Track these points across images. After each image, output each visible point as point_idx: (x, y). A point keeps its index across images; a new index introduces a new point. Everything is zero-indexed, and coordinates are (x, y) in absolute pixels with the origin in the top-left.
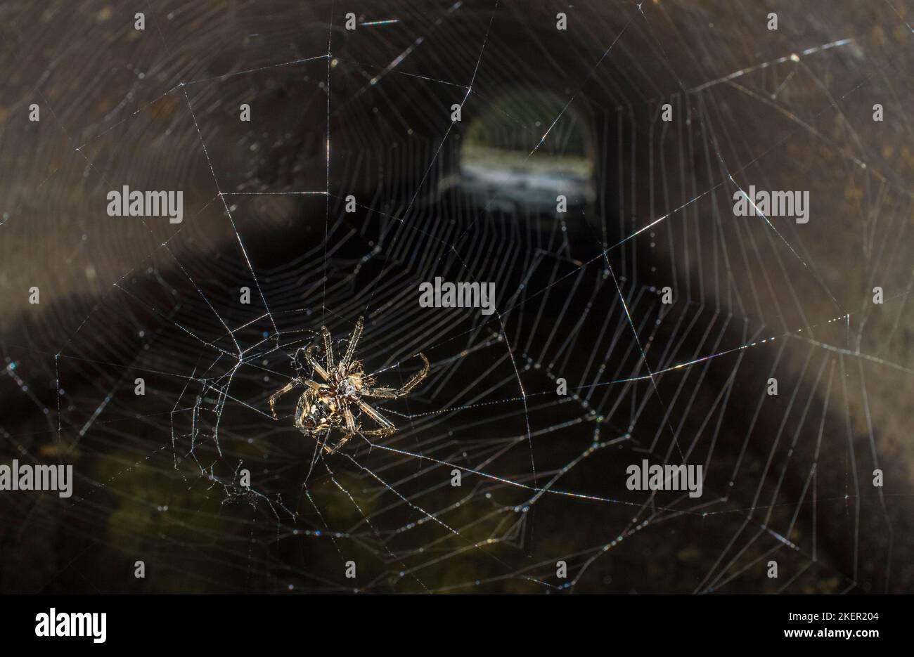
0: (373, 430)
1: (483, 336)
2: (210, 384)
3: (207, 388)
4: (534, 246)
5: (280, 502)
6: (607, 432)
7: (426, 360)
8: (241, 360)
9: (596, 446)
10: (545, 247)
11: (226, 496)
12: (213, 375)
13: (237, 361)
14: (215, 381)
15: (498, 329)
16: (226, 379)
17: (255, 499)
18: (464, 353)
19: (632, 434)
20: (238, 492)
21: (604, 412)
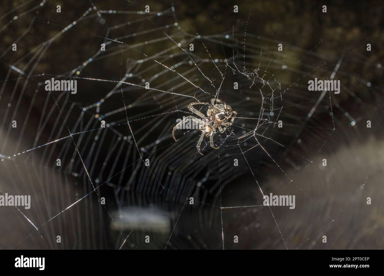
0: (195, 105)
1: (150, 150)
2: (267, 121)
3: (268, 119)
4: (130, 192)
5: (234, 70)
6: (93, 111)
7: (174, 138)
8: (254, 132)
9: (98, 104)
10: (126, 191)
11: (258, 72)
12: (267, 125)
13: (256, 132)
14: (265, 122)
15: (144, 154)
16: (260, 123)
17: (244, 72)
18: (158, 142)
19: (82, 110)
20: (252, 75)
21: (95, 119)
